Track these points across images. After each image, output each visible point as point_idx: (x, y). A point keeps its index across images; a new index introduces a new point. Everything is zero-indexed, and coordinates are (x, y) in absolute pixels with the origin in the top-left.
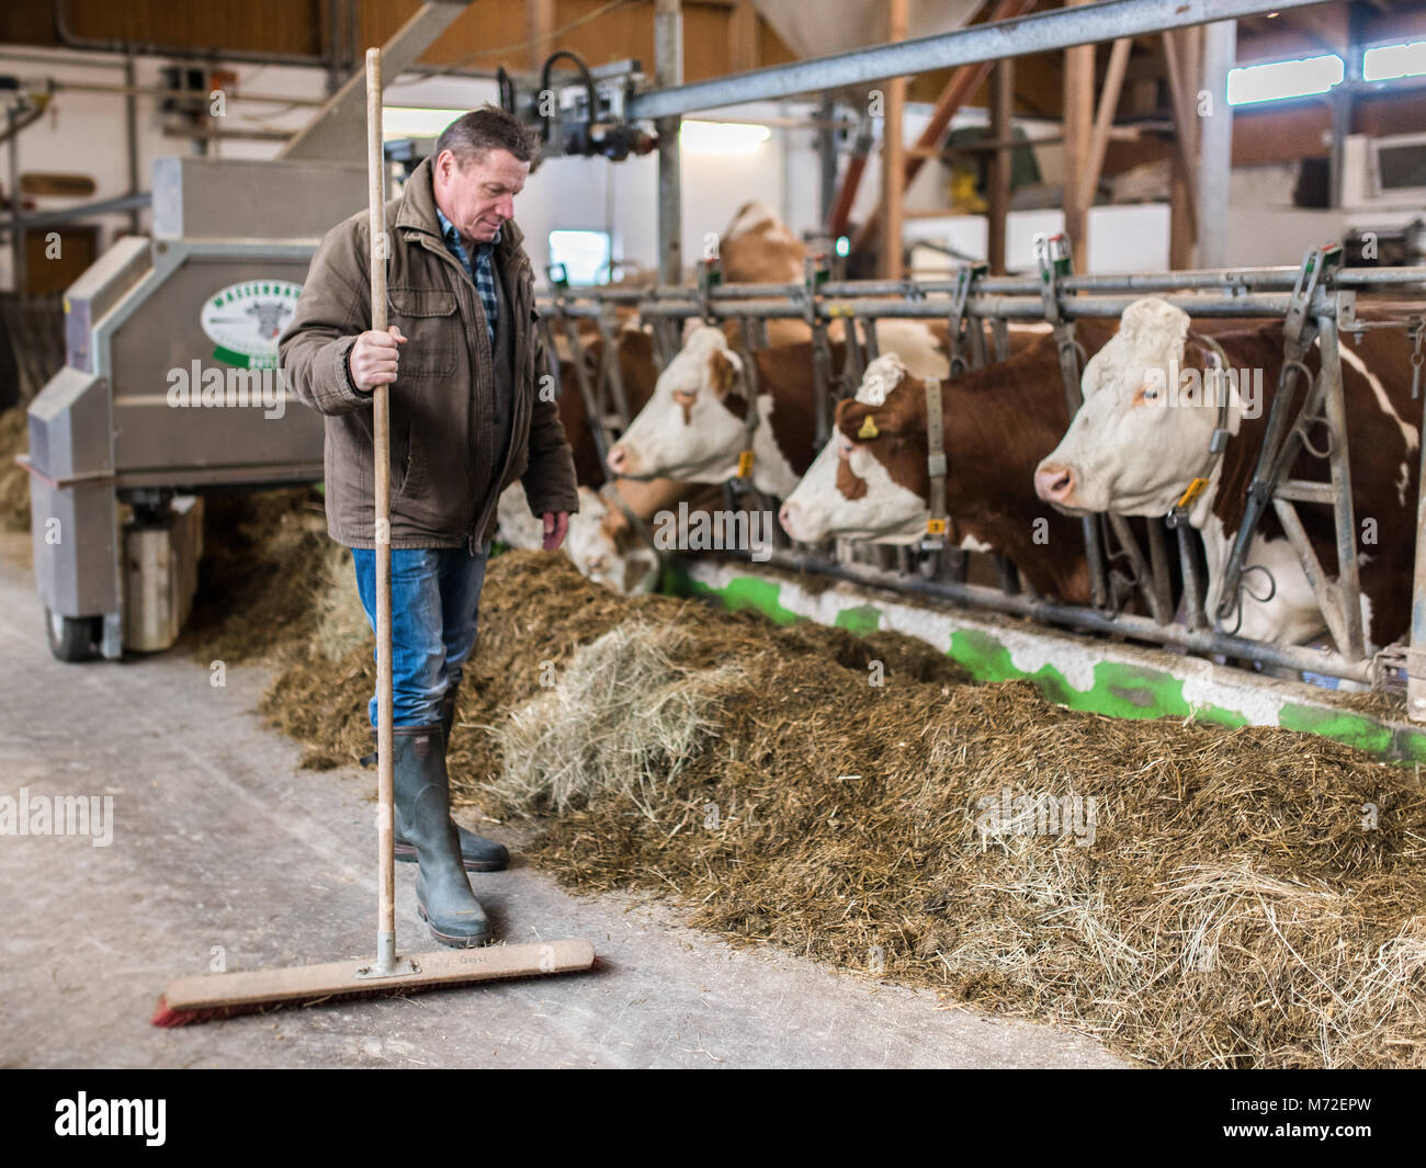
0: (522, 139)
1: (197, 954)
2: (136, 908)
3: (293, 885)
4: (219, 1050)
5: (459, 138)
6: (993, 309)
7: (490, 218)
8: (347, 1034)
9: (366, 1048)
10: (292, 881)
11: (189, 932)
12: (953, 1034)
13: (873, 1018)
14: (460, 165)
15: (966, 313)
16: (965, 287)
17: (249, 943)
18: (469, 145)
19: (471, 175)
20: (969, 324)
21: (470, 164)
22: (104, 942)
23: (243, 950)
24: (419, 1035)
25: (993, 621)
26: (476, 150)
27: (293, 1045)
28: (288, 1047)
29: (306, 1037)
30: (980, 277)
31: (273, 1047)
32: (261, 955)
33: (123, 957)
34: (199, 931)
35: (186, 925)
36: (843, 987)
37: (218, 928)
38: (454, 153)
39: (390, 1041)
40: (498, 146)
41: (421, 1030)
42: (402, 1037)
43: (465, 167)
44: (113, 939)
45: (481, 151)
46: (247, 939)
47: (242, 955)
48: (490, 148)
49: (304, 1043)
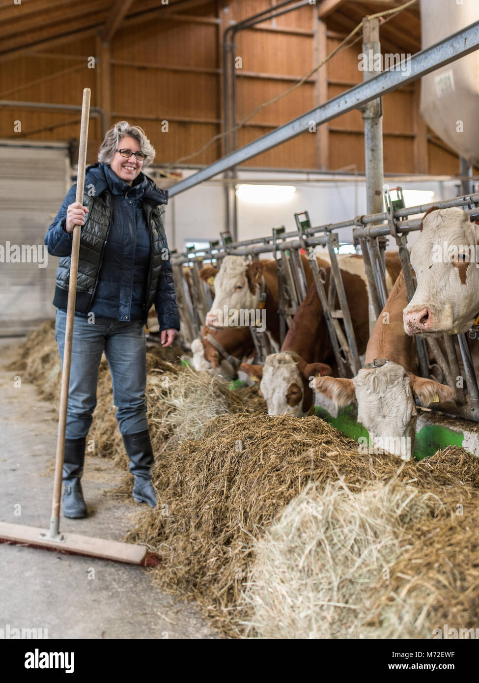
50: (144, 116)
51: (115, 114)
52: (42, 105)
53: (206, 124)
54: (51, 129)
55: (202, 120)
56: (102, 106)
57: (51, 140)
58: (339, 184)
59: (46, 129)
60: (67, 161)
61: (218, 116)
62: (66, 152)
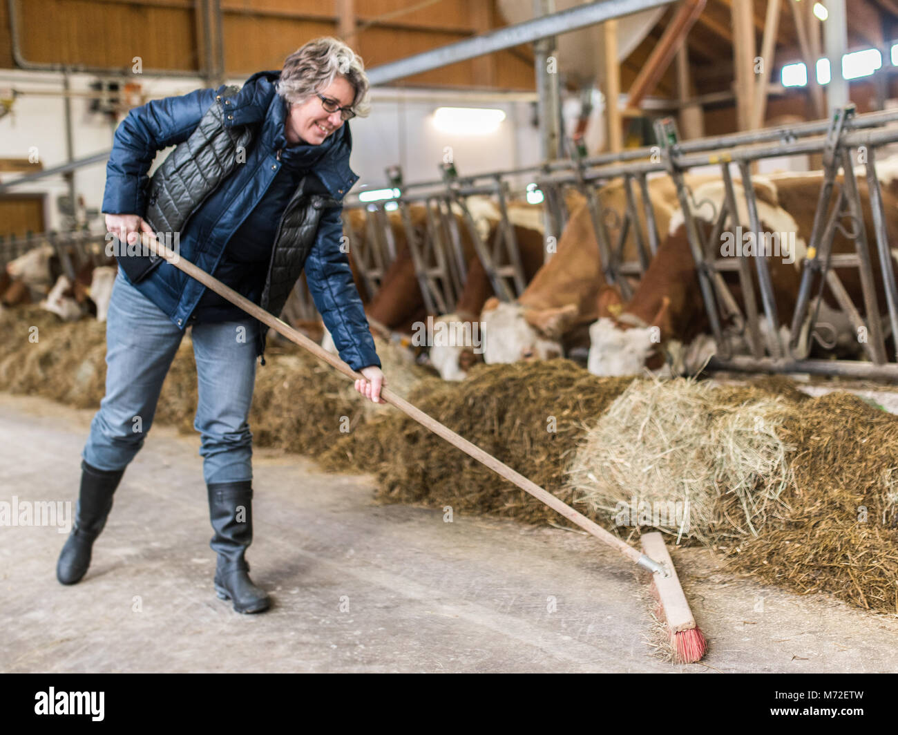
6: (864, 139)
15: (838, 145)
16: (839, 125)
20: (839, 155)
30: (851, 116)
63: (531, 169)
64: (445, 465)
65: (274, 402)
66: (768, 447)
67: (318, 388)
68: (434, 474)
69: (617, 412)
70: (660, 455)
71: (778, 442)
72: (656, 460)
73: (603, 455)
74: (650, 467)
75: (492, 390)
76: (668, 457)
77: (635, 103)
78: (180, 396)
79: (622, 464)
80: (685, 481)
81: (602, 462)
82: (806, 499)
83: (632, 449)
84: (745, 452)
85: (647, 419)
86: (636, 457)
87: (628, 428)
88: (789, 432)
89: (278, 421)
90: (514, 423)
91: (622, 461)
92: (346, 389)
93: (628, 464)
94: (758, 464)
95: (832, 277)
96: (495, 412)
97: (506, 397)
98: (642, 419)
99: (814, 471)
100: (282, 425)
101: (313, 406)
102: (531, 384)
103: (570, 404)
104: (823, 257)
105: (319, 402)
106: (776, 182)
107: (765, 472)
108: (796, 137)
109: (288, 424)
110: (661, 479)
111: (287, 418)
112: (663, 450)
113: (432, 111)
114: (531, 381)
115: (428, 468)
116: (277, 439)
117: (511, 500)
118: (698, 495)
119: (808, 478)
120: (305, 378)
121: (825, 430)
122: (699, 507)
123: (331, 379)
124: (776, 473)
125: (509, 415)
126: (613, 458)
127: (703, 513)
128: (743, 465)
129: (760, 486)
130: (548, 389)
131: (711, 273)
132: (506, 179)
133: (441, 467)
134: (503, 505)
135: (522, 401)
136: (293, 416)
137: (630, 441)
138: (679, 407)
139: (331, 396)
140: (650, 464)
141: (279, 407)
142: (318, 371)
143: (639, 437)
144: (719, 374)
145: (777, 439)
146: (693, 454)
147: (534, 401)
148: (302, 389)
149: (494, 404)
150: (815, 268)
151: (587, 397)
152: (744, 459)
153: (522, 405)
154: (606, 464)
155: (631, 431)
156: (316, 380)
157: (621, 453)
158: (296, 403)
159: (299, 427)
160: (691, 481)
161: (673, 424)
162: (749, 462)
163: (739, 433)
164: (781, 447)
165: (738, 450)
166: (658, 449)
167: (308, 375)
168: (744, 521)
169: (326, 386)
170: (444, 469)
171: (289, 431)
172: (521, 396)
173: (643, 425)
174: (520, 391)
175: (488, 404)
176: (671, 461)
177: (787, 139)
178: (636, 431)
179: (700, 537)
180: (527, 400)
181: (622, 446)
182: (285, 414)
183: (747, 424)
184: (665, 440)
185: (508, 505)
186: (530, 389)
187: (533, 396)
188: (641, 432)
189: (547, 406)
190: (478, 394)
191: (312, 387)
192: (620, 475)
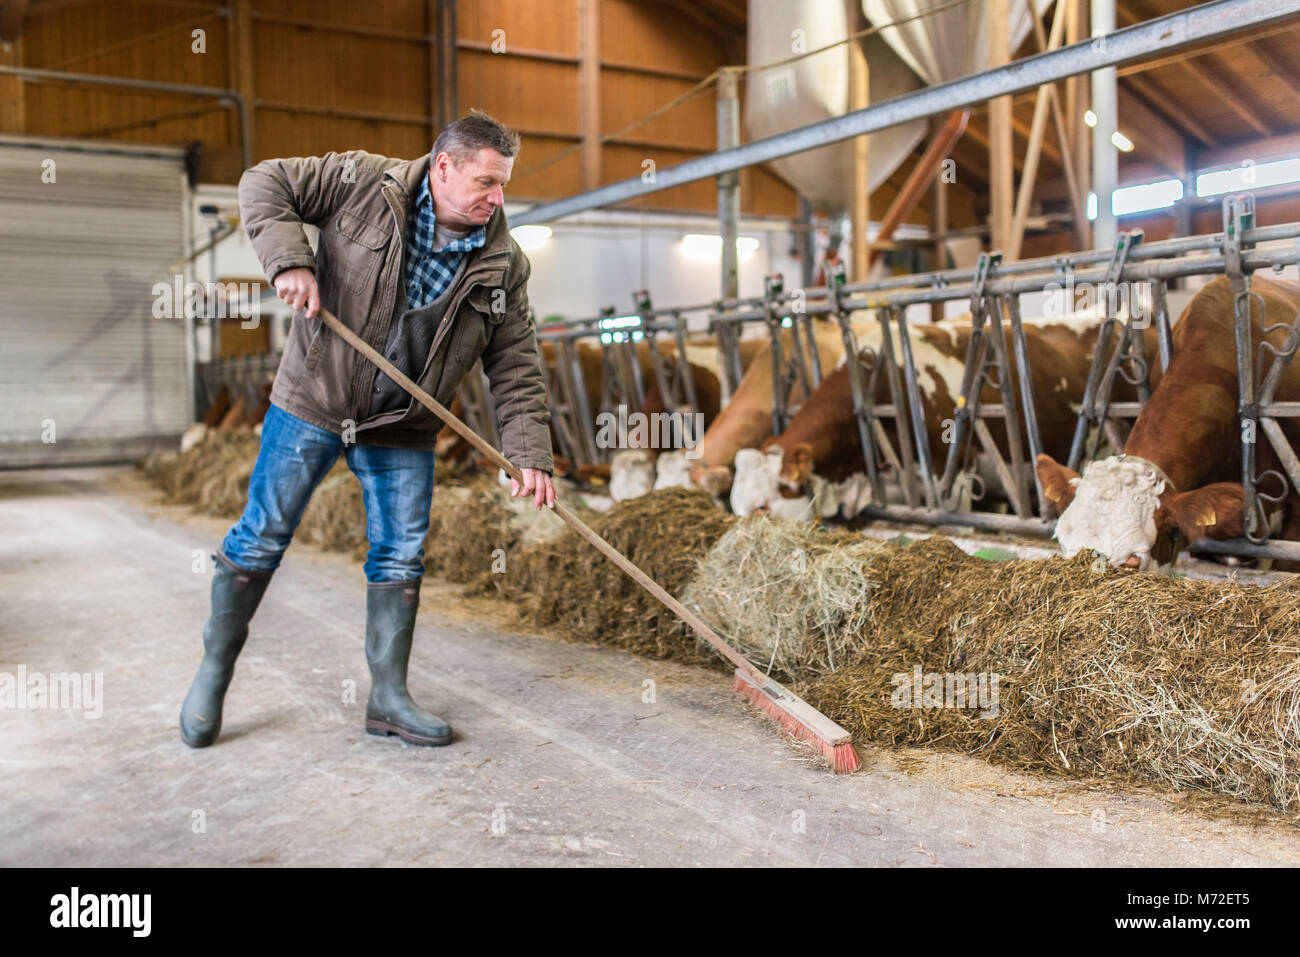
0: (505, 138)
1: (408, 780)
2: (352, 748)
3: (478, 732)
4: (442, 847)
5: (452, 142)
6: (1009, 287)
7: (485, 206)
8: (548, 835)
9: (567, 844)
10: (477, 729)
11: (398, 764)
12: (1075, 831)
13: (1001, 820)
14: (455, 164)
15: (985, 293)
16: (984, 273)
17: (451, 771)
18: (461, 146)
19: (464, 172)
20: (986, 302)
21: (463, 162)
22: (329, 772)
23: (447, 776)
24: (609, 834)
25: (1009, 541)
26: (466, 150)
27: (504, 843)
28: (500, 844)
29: (514, 837)
30: (996, 263)
31: (487, 844)
32: (462, 779)
33: (346, 782)
34: (407, 764)
35: (395, 760)
36: (966, 798)
37: (423, 761)
38: (449, 154)
39: (586, 839)
40: (485, 146)
41: (611, 831)
42: (596, 837)
43: (460, 165)
44: (336, 770)
45: (472, 151)
46: (448, 768)
47: (446, 780)
48: (479, 148)
49: (514, 841)
50: (309, 107)
51: (260, 102)
52: (138, 82)
53: (409, 124)
54: (153, 124)
55: (403, 116)
56: (238, 88)
57: (153, 142)
58: (621, 232)
59: (144, 124)
60: (184, 180)
61: (428, 112)
62: (181, 164)
63: (706, 307)
64: (576, 597)
65: (441, 531)
66: (853, 583)
67: (483, 518)
68: (566, 605)
69: (723, 546)
70: (758, 589)
71: (863, 579)
72: (753, 593)
73: (708, 587)
74: (746, 601)
75: (625, 524)
76: (765, 591)
77: (887, 235)
78: (359, 522)
79: (724, 596)
80: (778, 615)
81: (707, 594)
82: (882, 638)
83: (733, 582)
84: (832, 589)
85: (748, 554)
86: (735, 591)
87: (730, 563)
88: (876, 571)
89: (443, 550)
90: (641, 557)
91: (724, 593)
92: (509, 520)
93: (728, 597)
94: (843, 601)
95: (981, 427)
96: (626, 544)
97: (637, 531)
98: (745, 553)
99: (894, 611)
100: (446, 554)
101: (476, 535)
102: (662, 521)
103: (692, 541)
104: (971, 407)
105: (483, 531)
106: (958, 329)
107: (848, 609)
108: (947, 283)
109: (452, 552)
110: (757, 612)
111: (451, 547)
112: (761, 584)
113: (680, 238)
114: (661, 518)
115: (561, 599)
116: (441, 568)
117: (628, 631)
118: (790, 629)
119: (887, 617)
120: (471, 508)
121: (912, 573)
122: (790, 642)
123: (495, 510)
124: (858, 609)
125: (637, 550)
126: (717, 590)
127: (794, 648)
128: (829, 601)
129: (843, 623)
130: (675, 526)
131: (869, 419)
132: (683, 315)
133: (572, 598)
134: (621, 635)
135: (650, 536)
136: (457, 544)
137: (732, 575)
138: (782, 543)
139: (495, 526)
140: (748, 597)
141: (445, 536)
142: (484, 501)
143: (740, 571)
144: (878, 523)
145: (862, 577)
146: (790, 589)
147: (661, 537)
148: (467, 518)
149: (625, 538)
150: (965, 417)
151: (709, 535)
152: (831, 595)
153: (650, 540)
154: (710, 596)
155: (734, 565)
156: (482, 510)
157: (723, 586)
158: (461, 532)
159: (461, 556)
160: (785, 615)
161: (775, 560)
162: (836, 600)
163: (830, 571)
164: (865, 585)
165: (826, 587)
166: (756, 583)
167: (474, 505)
168: (827, 655)
169: (489, 516)
170: (574, 601)
171: (453, 561)
172: (651, 532)
173: (744, 558)
174: (650, 528)
175: (620, 537)
176: (767, 594)
177: (939, 285)
178: (738, 565)
179: (788, 670)
180: (655, 536)
181: (725, 580)
182: (450, 543)
183: (838, 563)
184: (763, 574)
185: (625, 635)
186: (659, 525)
187: (661, 532)
188: (741, 566)
189: (671, 542)
190: (612, 527)
191: (477, 516)
192: (722, 607)
